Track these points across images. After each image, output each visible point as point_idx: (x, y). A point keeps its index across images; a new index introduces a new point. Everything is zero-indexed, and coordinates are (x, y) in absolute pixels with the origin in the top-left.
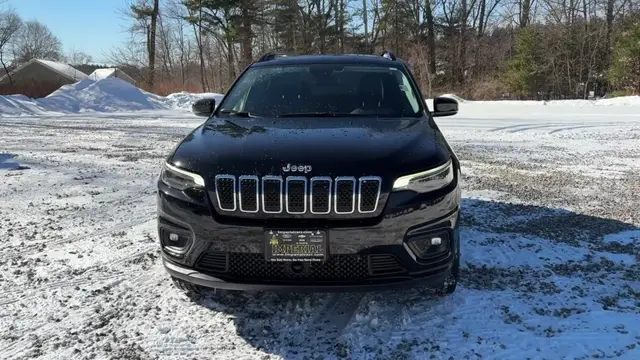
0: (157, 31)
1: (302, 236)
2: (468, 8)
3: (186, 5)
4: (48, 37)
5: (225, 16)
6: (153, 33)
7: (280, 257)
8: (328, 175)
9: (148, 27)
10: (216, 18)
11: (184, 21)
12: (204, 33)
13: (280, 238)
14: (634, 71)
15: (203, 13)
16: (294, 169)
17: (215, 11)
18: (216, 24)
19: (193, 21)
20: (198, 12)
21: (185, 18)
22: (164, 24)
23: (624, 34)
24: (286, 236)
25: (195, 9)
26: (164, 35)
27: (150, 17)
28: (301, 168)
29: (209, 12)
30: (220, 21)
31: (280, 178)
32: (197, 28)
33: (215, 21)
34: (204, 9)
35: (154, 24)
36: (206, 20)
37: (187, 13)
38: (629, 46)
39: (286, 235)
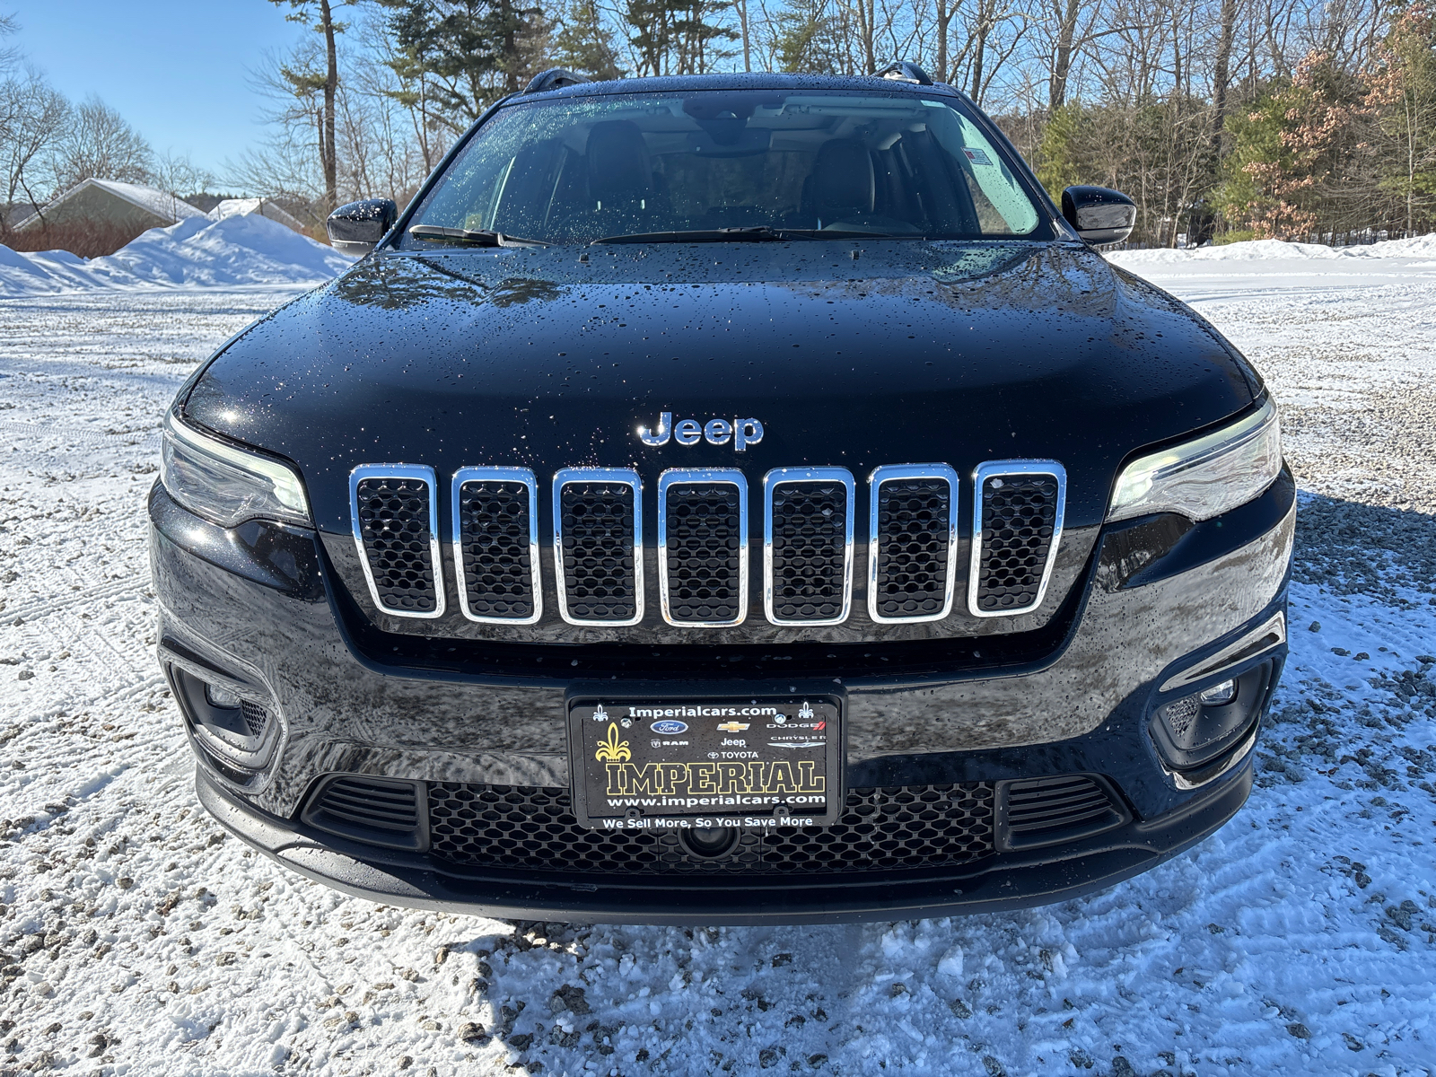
0: (338, 120)
1: (734, 726)
2: (949, 72)
3: (394, 67)
4: (124, 138)
5: (473, 89)
6: (330, 125)
7: (642, 813)
8: (836, 461)
9: (319, 113)
10: (455, 95)
11: (392, 102)
12: (432, 125)
13: (639, 737)
14: (1267, 193)
15: (427, 86)
16: (689, 435)
17: (451, 79)
18: (456, 107)
19: (409, 101)
20: (418, 82)
21: (392, 95)
22: (351, 107)
23: (1253, 117)
24: (666, 727)
25: (412, 75)
26: (352, 129)
27: (322, 92)
28: (720, 432)
29: (442, 82)
30: (463, 100)
31: (629, 478)
32: (419, 115)
33: (454, 101)
34: (431, 76)
35: (330, 107)
36: (435, 98)
37: (396, 83)
38: (1262, 140)
39: (667, 720)
